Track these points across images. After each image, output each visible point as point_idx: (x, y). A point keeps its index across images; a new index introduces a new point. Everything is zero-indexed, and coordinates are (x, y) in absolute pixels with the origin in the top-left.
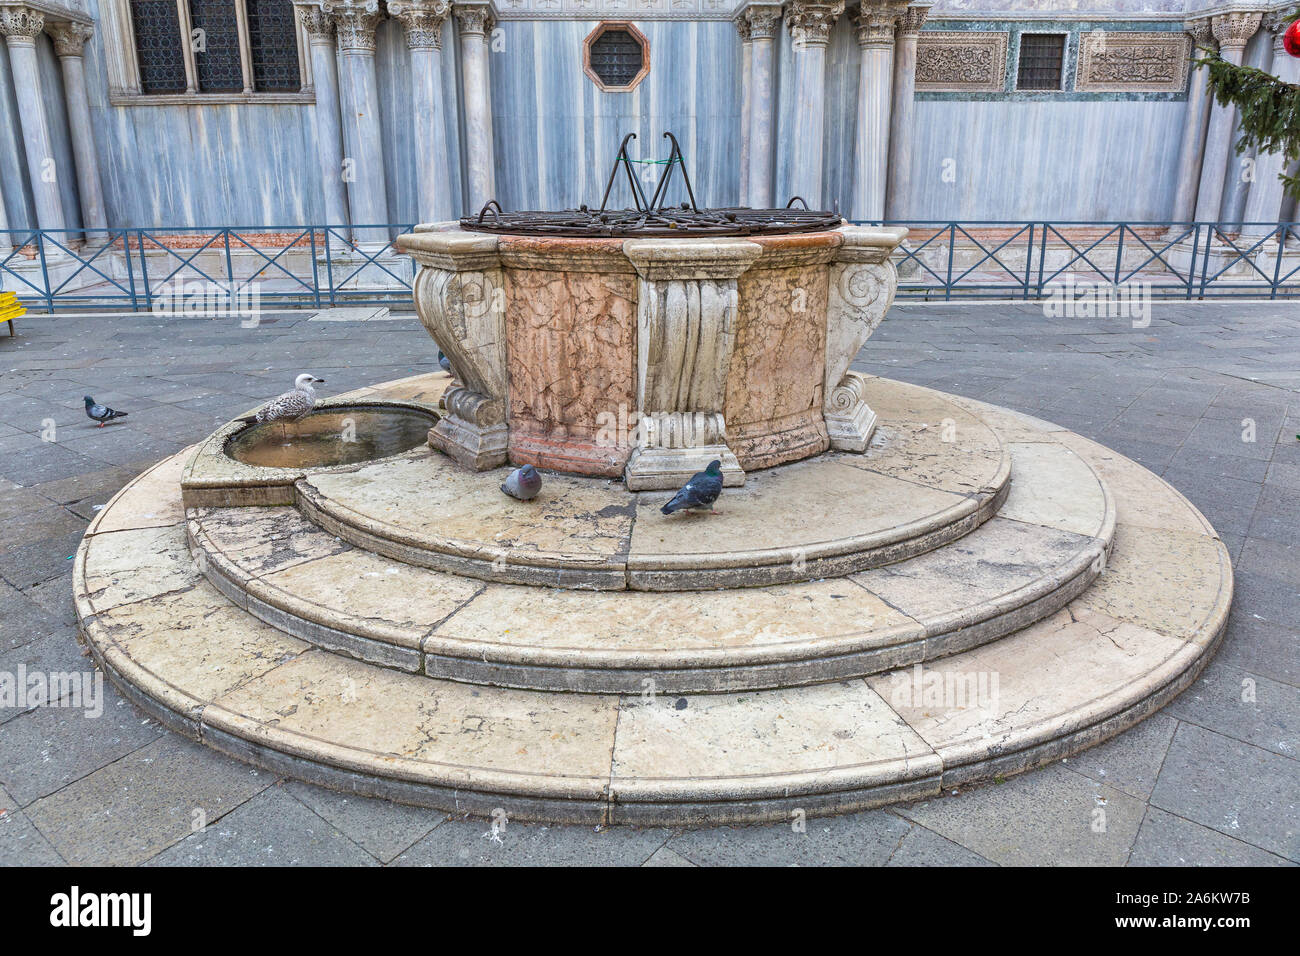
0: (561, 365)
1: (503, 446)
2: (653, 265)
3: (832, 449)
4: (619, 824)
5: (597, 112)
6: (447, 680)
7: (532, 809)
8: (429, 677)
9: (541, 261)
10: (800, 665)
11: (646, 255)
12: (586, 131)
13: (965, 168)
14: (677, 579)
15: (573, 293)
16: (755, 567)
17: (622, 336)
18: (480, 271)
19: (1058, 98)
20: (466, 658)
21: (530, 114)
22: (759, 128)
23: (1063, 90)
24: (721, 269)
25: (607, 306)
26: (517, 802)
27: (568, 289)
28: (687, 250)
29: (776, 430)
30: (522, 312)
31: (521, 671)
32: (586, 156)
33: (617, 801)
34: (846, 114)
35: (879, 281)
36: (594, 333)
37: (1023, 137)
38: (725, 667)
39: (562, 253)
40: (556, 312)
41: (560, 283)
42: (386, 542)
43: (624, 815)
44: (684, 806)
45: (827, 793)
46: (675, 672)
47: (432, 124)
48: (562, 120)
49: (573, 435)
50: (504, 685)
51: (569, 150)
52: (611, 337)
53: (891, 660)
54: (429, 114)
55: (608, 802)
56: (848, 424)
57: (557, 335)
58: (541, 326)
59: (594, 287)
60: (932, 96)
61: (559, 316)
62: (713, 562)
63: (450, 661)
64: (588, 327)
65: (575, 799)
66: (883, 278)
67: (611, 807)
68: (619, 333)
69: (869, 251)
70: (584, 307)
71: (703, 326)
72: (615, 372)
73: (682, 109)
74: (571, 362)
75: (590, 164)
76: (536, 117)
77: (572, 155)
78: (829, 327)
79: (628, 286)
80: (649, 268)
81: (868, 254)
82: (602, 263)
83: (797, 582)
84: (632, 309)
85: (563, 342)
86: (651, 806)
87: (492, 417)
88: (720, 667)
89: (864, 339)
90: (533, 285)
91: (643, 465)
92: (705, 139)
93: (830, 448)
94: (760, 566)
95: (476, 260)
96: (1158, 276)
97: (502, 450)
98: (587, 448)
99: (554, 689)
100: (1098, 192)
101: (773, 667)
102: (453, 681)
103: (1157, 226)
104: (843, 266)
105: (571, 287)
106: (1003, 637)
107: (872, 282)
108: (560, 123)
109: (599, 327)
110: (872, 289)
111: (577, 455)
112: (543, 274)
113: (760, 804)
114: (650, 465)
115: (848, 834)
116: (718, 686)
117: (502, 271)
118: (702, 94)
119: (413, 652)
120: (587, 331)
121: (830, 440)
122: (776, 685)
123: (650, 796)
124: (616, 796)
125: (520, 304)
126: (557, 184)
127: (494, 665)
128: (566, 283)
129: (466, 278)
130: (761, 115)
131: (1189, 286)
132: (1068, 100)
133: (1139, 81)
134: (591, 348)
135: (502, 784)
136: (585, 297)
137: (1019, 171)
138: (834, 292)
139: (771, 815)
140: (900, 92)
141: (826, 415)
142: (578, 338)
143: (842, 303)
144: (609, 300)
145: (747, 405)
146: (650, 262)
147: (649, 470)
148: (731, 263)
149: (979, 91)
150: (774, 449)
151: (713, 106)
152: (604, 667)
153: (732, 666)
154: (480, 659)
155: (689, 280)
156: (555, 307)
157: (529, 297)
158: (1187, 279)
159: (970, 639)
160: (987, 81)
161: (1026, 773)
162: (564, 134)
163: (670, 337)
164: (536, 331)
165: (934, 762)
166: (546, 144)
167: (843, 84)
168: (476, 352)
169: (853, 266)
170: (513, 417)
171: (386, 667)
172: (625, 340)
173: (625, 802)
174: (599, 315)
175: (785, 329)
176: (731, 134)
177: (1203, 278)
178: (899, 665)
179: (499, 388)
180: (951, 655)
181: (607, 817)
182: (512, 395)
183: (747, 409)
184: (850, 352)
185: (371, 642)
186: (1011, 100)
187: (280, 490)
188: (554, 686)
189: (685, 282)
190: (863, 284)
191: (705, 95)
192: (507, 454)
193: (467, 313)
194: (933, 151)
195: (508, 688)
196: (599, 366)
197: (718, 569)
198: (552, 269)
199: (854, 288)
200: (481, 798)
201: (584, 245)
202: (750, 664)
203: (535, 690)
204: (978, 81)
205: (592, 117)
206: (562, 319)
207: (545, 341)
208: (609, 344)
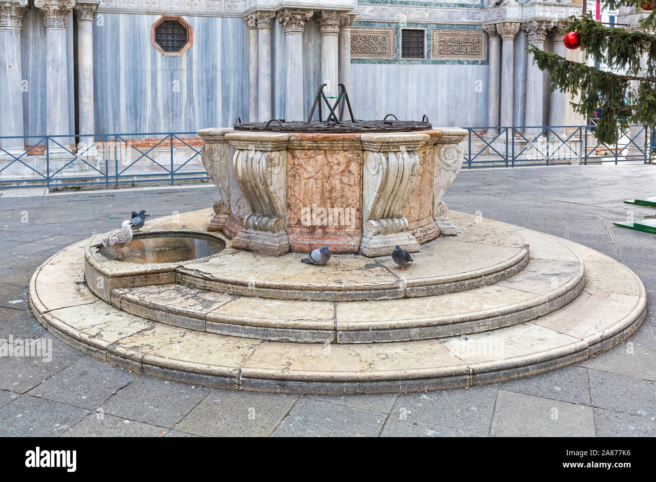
0: (321, 197)
1: (287, 242)
2: (384, 144)
3: (441, 234)
4: (475, 385)
5: (159, 67)
6: (350, 343)
7: (436, 383)
8: (339, 344)
9: (315, 145)
10: (507, 316)
11: (382, 140)
12: (152, 79)
13: (377, 100)
14: (427, 290)
15: (329, 161)
16: (459, 281)
17: (355, 181)
18: (279, 151)
19: (423, 62)
20: (360, 330)
21: (116, 67)
22: (264, 78)
23: (426, 59)
24: (411, 146)
25: (348, 166)
26: (430, 381)
27: (326, 158)
28: (400, 137)
29: (420, 225)
30: (298, 171)
31: (389, 333)
32: (152, 93)
33: (474, 373)
34: (314, 71)
35: (459, 152)
36: (341, 179)
37: (407, 83)
38: (479, 320)
39: (327, 141)
40: (319, 170)
41: (322, 155)
42: (266, 289)
43: (477, 380)
44: (501, 372)
45: (552, 360)
46: (459, 324)
47: (60, 74)
48: (137, 71)
49: (327, 233)
50: (380, 341)
51: (141, 90)
52: (349, 181)
53: (537, 313)
54: (58, 67)
55: (469, 375)
56: (447, 222)
57: (319, 182)
58: (310, 178)
59: (341, 157)
60: (357, 61)
61: (321, 172)
62: (442, 280)
63: (352, 333)
64: (337, 177)
65: (455, 376)
66: (460, 150)
67: (472, 377)
68: (354, 179)
69: (454, 138)
70: (335, 167)
71: (404, 173)
72: (351, 199)
73: (213, 66)
74: (327, 195)
75: (155, 98)
76: (120, 70)
77: (143, 92)
78: (435, 175)
79: (358, 156)
80: (381, 146)
81: (454, 139)
82: (348, 145)
83: (475, 288)
84: (360, 167)
85: (323, 185)
86: (488, 374)
87: (280, 227)
88: (476, 320)
89: (452, 179)
90: (306, 157)
91: (375, 244)
92: (227, 84)
93: (440, 234)
94: (461, 280)
95: (279, 145)
96: (486, 157)
97: (287, 244)
98: (337, 239)
99: (405, 340)
100: (449, 112)
101: (497, 318)
102: (353, 344)
103: (481, 130)
104: (441, 145)
105: (328, 157)
106: (570, 302)
107: (455, 152)
108: (135, 74)
109: (343, 177)
110: (455, 156)
111: (332, 243)
112: (312, 151)
113: (529, 367)
114: (377, 243)
115: (566, 375)
116: (477, 329)
117: (287, 151)
118: (225, 58)
119: (330, 332)
120: (337, 179)
121: (440, 230)
122: (498, 327)
123: (487, 369)
124: (473, 371)
125: (297, 167)
126: (133, 110)
127: (376, 332)
128: (326, 155)
129: (274, 154)
130: (265, 70)
131: (506, 161)
132: (429, 64)
133: (449, 54)
134: (338, 187)
135: (423, 373)
136: (336, 162)
137: (407, 102)
138: (437, 158)
139: (533, 372)
140: (342, 59)
141: (435, 218)
142: (331, 183)
143: (440, 163)
144: (349, 162)
145: (410, 213)
146: (382, 143)
147: (378, 246)
148: (416, 143)
149: (382, 58)
150: (422, 235)
151: (232, 65)
152: (429, 325)
153: (482, 319)
154: (368, 330)
155: (397, 152)
156: (318, 168)
157: (303, 163)
158: (505, 157)
159: (560, 303)
160: (386, 53)
161: (613, 348)
162: (138, 80)
163: (389, 179)
164: (307, 181)
165: (585, 343)
166: (126, 86)
167: (311, 54)
168: (275, 193)
169: (446, 145)
170: (289, 226)
171: (312, 343)
172: (356, 182)
173: (477, 373)
174: (343, 171)
175: (422, 175)
176: (243, 80)
177: (513, 156)
178: (540, 315)
179: (283, 212)
180: (556, 310)
181: (470, 382)
182: (288, 214)
183: (410, 215)
184: (446, 187)
185: (303, 331)
186: (399, 64)
187: (167, 275)
188: (405, 338)
189: (395, 152)
190: (450, 154)
191: (227, 59)
192: (290, 246)
193: (273, 172)
194: (359, 90)
195: (382, 343)
196: (343, 196)
197: (444, 283)
198: (318, 148)
199: (447, 156)
200: (412, 382)
201: (341, 136)
202: (488, 317)
203: (396, 342)
204: (380, 53)
205: (156, 70)
206: (323, 174)
207: (312, 185)
208: (348, 185)
